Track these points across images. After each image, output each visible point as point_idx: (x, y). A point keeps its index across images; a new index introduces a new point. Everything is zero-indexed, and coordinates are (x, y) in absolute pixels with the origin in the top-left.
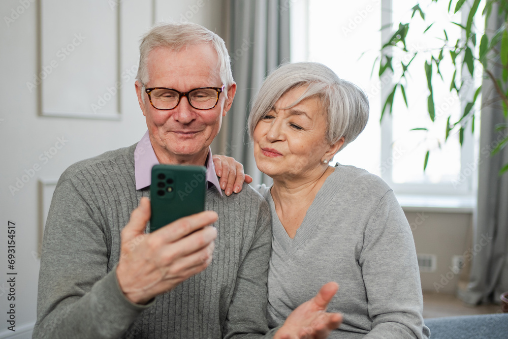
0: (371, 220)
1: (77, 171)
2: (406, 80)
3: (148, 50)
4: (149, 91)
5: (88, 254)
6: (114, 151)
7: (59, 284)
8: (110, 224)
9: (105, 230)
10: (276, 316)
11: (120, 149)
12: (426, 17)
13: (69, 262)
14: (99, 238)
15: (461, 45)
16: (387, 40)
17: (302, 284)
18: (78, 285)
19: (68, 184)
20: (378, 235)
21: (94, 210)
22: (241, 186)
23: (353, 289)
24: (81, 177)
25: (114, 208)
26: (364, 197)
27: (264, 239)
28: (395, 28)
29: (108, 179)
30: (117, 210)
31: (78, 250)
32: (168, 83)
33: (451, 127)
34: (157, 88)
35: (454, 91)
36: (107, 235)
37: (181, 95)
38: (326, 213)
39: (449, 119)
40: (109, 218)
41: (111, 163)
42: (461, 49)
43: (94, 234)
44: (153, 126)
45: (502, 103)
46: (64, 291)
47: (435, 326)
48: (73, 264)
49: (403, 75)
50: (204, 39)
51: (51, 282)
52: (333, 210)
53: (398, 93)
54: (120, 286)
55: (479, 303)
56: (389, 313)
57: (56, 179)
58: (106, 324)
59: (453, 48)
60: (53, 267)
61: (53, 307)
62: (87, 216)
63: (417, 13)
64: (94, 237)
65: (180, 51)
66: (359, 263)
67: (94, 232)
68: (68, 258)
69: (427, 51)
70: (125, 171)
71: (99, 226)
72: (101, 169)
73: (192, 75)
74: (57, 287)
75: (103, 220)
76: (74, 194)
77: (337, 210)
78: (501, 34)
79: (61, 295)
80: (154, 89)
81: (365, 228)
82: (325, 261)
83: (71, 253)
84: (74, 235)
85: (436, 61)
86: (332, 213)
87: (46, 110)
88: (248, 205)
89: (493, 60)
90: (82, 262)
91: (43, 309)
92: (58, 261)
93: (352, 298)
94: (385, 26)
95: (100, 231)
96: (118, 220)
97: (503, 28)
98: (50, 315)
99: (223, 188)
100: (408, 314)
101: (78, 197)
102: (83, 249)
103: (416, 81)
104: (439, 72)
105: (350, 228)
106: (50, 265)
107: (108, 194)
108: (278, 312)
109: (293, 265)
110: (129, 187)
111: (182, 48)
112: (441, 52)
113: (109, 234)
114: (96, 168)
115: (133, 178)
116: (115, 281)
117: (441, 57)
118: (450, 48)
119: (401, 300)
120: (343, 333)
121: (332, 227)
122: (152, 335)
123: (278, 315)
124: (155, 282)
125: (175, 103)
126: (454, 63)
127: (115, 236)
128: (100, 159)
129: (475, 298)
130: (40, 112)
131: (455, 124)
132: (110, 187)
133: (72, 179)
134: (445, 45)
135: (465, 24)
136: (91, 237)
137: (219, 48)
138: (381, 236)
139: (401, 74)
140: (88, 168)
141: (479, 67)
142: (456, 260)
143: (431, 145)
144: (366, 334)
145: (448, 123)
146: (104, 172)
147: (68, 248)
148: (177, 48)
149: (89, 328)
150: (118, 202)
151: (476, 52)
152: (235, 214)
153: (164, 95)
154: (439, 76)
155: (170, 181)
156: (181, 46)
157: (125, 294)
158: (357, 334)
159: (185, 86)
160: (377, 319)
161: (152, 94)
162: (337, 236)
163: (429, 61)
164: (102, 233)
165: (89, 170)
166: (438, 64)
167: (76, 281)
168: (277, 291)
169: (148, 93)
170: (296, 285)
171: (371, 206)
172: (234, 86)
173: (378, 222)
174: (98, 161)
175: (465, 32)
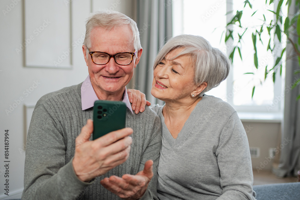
0: (223, 130)
1: (47, 99)
2: (241, 44)
3: (91, 28)
4: (91, 53)
5: (54, 149)
6: (69, 87)
7: (37, 167)
8: (67, 131)
9: (64, 134)
10: (164, 185)
11: (72, 86)
12: (253, 7)
13: (43, 155)
14: (60, 140)
15: (273, 23)
16: (230, 21)
17: (181, 166)
18: (49, 168)
19: (41, 107)
20: (227, 139)
21: (57, 123)
22: (144, 108)
23: (211, 170)
24: (49, 103)
25: (69, 121)
26: (220, 116)
27: (157, 140)
28: (235, 14)
29: (65, 104)
30: (71, 123)
31: (48, 147)
32: (102, 49)
33: (267, 72)
34: (96, 52)
35: (269, 50)
36: (65, 137)
37: (111, 56)
38: (197, 125)
39: (266, 67)
40: (66, 128)
41: (67, 95)
42: (274, 26)
43: (57, 137)
44: (91, 73)
45: (298, 58)
46: (40, 172)
47: (258, 190)
48: (45, 156)
49: (239, 41)
50: (125, 23)
51: (32, 166)
52: (201, 123)
53: (236, 52)
54: (75, 171)
55: (285, 176)
56: (233, 185)
57: (34, 104)
58: (67, 193)
59: (269, 25)
60: (33, 157)
61: (34, 181)
62: (53, 126)
63: (247, 4)
64: (57, 139)
65: (111, 30)
66: (215, 155)
67: (57, 136)
68: (42, 152)
69: (254, 27)
70: (75, 99)
71: (60, 133)
72: (61, 98)
73: (117, 45)
74: (36, 169)
75: (62, 129)
76: (45, 113)
77: (203, 123)
78: (297, 17)
79: (39, 174)
80: (95, 52)
81: (220, 135)
82: (195, 153)
83: (44, 148)
84: (46, 138)
85: (259, 33)
86: (200, 125)
87: (28, 63)
88: (148, 120)
89: (293, 32)
90: (51, 154)
91: (28, 182)
92: (37, 153)
93: (211, 176)
94: (229, 13)
95: (61, 135)
96: (71, 129)
97: (298, 13)
98: (32, 186)
99: (134, 110)
100: (244, 186)
101: (48, 115)
102: (51, 147)
103: (247, 45)
104: (260, 39)
105: (211, 134)
106: (32, 156)
107: (65, 113)
108: (166, 182)
109: (176, 155)
110: (78, 109)
111: (112, 29)
112: (262, 28)
113: (66, 137)
114: (58, 98)
115: (80, 103)
116: (71, 168)
117: (262, 31)
118: (267, 25)
119: (240, 178)
120: (204, 195)
121: (200, 133)
122: (91, 197)
123: (165, 184)
124: (95, 169)
125: (107, 60)
126: (269, 34)
127: (70, 138)
128: (61, 92)
129: (283, 173)
130: (24, 65)
131: (270, 70)
132: (66, 109)
133: (44, 104)
134: (264, 23)
135: (276, 11)
136: (56, 139)
137: (133, 29)
138: (229, 139)
139: (238, 41)
140: (53, 97)
141: (284, 37)
142: (271, 151)
143: (256, 83)
144: (219, 196)
145: (266, 70)
146: (63, 100)
147: (42, 146)
148: (109, 29)
149: (56, 196)
150: (71, 118)
151: (282, 28)
152: (140, 125)
153: (100, 56)
154: (260, 42)
155: (105, 110)
156: (111, 28)
157: (78, 176)
158: (213, 196)
159: (113, 51)
160: (226, 188)
161: (93, 55)
162: (203, 138)
163: (255, 33)
164: (62, 137)
165: (54, 99)
166: (260, 35)
167: (47, 166)
168: (165, 170)
169: (91, 54)
170: (177, 167)
171: (223, 121)
172: (141, 50)
173: (228, 131)
174: (59, 93)
175: (276, 16)
